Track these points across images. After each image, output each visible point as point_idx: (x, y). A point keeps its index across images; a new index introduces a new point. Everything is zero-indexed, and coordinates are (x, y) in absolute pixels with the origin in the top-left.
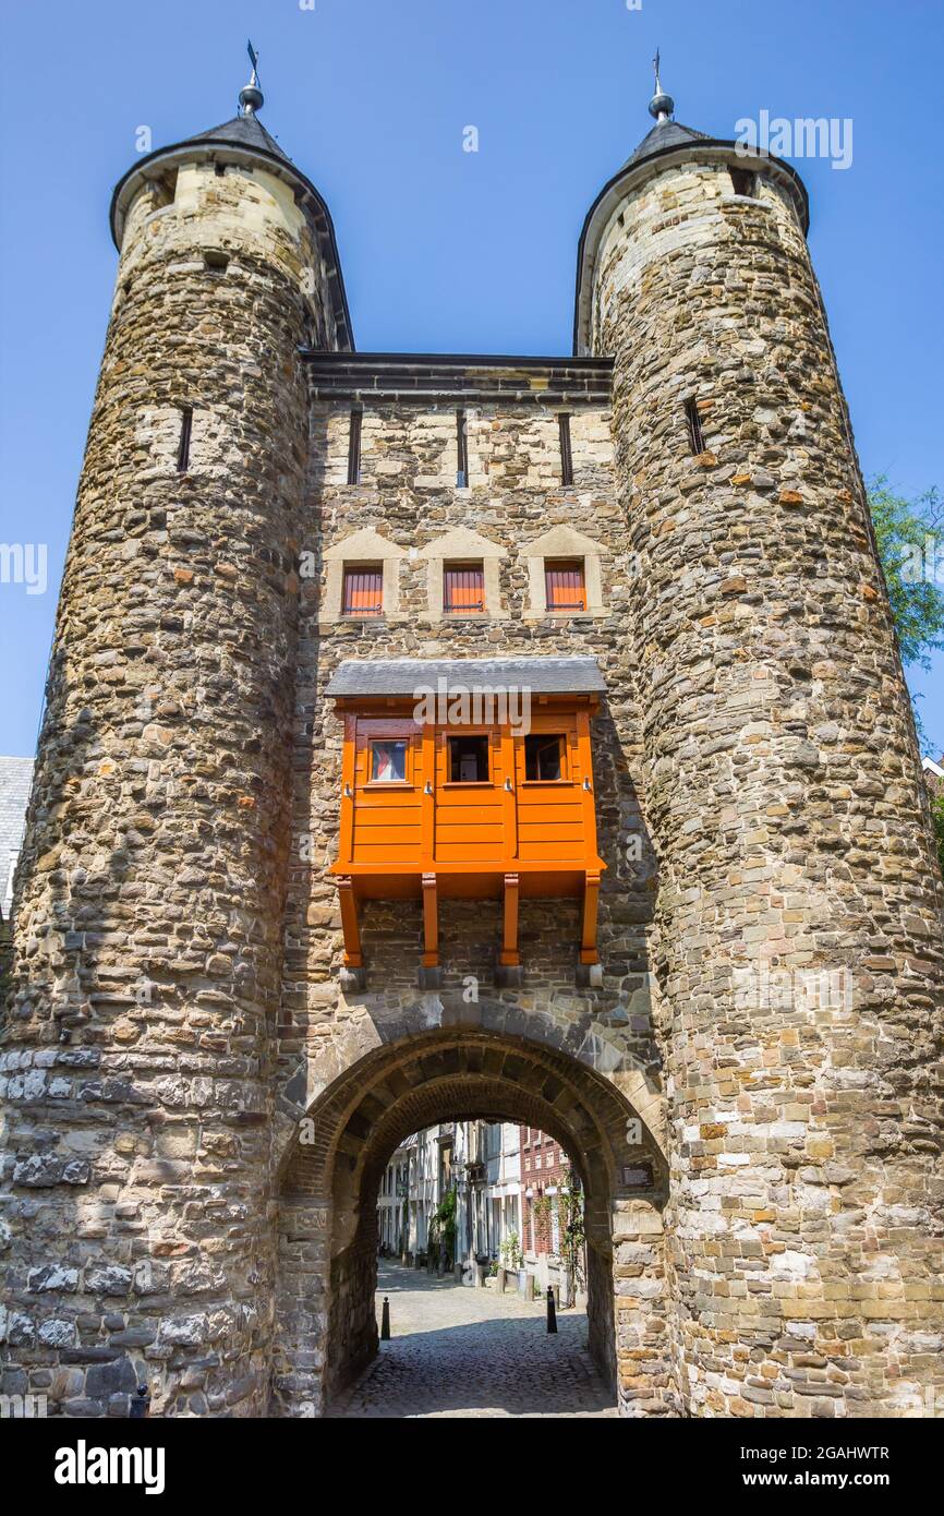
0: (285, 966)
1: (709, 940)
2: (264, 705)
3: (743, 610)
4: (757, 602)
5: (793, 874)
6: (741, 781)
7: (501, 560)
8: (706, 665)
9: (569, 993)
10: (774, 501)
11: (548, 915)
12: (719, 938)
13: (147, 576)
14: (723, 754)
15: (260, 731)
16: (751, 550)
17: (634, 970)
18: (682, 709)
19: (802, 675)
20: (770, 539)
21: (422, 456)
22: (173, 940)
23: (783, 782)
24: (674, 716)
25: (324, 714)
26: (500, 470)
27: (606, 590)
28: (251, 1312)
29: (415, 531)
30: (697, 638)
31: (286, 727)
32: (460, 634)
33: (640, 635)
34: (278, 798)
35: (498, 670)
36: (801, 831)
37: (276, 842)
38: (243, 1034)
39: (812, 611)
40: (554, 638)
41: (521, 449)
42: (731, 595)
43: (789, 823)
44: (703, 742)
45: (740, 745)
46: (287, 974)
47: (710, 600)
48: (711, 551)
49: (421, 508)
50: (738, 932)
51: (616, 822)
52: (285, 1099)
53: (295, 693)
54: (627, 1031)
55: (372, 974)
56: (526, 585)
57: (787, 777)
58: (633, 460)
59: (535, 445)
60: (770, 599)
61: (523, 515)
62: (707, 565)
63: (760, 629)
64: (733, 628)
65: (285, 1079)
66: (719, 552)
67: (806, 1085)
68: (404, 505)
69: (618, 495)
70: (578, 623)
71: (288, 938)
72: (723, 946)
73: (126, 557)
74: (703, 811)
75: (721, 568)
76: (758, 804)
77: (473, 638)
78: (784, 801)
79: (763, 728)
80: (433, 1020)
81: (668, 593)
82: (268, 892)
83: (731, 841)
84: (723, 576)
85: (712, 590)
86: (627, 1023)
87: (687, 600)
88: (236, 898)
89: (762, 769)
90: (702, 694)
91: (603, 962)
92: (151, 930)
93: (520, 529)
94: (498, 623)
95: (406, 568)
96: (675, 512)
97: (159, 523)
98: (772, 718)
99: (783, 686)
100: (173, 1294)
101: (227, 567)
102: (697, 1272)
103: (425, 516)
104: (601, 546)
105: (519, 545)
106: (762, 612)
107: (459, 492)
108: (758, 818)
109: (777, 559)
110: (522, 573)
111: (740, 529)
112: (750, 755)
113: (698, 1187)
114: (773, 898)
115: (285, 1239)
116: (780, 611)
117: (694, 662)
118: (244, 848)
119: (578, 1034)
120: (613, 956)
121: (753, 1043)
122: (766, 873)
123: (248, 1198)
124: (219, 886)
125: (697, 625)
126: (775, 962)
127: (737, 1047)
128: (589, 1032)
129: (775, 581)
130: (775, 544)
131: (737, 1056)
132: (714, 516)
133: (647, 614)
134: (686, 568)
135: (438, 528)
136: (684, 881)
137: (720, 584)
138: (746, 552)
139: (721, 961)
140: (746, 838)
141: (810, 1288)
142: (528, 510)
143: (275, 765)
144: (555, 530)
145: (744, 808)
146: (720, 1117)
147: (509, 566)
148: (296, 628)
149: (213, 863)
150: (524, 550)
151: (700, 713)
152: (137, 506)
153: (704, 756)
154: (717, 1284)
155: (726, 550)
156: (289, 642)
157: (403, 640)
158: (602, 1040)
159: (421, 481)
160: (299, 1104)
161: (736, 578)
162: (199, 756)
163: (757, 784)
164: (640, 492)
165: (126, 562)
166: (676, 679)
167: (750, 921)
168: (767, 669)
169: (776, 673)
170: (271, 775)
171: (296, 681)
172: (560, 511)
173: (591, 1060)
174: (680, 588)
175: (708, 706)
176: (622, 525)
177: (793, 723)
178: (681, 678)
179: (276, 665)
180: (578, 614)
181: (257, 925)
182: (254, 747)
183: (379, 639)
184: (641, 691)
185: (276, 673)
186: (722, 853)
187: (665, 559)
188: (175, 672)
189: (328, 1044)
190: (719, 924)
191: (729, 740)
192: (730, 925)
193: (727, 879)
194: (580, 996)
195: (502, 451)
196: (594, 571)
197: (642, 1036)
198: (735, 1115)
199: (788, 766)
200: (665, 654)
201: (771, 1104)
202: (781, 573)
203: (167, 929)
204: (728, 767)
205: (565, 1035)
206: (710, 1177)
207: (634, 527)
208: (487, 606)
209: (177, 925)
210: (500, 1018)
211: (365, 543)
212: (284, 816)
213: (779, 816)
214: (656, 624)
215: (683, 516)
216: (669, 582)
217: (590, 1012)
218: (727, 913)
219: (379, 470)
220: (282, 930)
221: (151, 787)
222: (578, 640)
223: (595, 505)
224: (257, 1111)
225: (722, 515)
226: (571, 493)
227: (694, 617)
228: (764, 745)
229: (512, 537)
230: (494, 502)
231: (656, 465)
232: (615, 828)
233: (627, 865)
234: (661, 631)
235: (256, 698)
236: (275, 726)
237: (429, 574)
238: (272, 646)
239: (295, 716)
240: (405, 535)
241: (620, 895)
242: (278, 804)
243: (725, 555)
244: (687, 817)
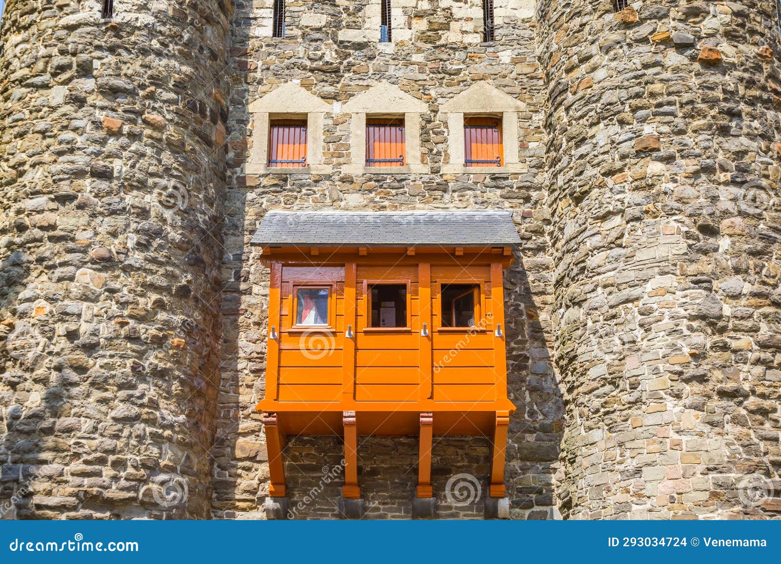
0: (214, 495)
1: (610, 478)
2: (193, 252)
3: (655, 167)
4: (669, 159)
5: (693, 419)
6: (646, 331)
7: (422, 115)
8: (617, 220)
10: (693, 58)
11: (460, 452)
12: (619, 477)
13: (75, 123)
14: (630, 305)
15: (189, 277)
16: (666, 108)
17: (539, 504)
18: (591, 262)
19: (709, 231)
20: (686, 97)
22: (108, 472)
23: (686, 332)
24: (583, 269)
25: (251, 261)
26: (422, 25)
27: (523, 146)
29: (339, 86)
30: (609, 194)
31: (214, 273)
32: (381, 187)
33: (554, 190)
34: (208, 340)
35: (417, 222)
36: (702, 379)
37: (206, 381)
39: (723, 169)
40: (471, 192)
42: (644, 152)
43: (690, 371)
44: (610, 293)
45: (646, 297)
46: (217, 504)
47: (623, 157)
48: (627, 109)
49: (345, 62)
50: (638, 471)
51: (526, 367)
53: (223, 242)
56: (445, 141)
57: (691, 329)
58: (554, 16)
60: (682, 157)
61: (445, 69)
62: (622, 123)
63: (671, 186)
64: (644, 185)
66: (634, 110)
68: (327, 58)
69: (538, 52)
70: (494, 178)
71: (217, 471)
72: (623, 484)
73: (53, 103)
74: (608, 358)
75: (636, 126)
76: (661, 353)
77: (394, 192)
78: (686, 350)
79: (669, 281)
81: (583, 149)
82: (198, 428)
83: (633, 387)
84: (637, 134)
85: (625, 148)
87: (601, 157)
88: (168, 433)
89: (666, 320)
90: (611, 248)
91: (511, 495)
92: (86, 462)
93: (441, 84)
94: (418, 177)
95: (330, 122)
96: (594, 69)
97: (85, 70)
98: (678, 272)
99: (691, 242)
101: (155, 117)
103: (349, 71)
104: (519, 103)
105: (440, 100)
106: (673, 169)
107: (382, 47)
108: (661, 367)
109: (692, 117)
110: (442, 128)
111: (657, 87)
112: (655, 306)
114: (672, 441)
116: (692, 169)
117: (604, 218)
118: (176, 386)
120: (520, 491)
122: (666, 417)
124: (151, 422)
125: (610, 181)
126: (672, 500)
129: (688, 139)
130: (691, 102)
132: (632, 74)
133: (561, 171)
134: (601, 125)
135: (361, 83)
136: (589, 423)
137: (633, 142)
138: (661, 110)
139: (621, 497)
140: (649, 384)
142: (449, 67)
143: (204, 311)
144: (475, 86)
145: (647, 357)
147: (429, 121)
148: (223, 178)
149: (145, 400)
150: (444, 106)
151: (609, 267)
152: (63, 52)
153: (611, 307)
155: (641, 108)
156: (217, 192)
157: (327, 193)
159: (345, 35)
161: (651, 135)
162: (131, 300)
163: (662, 333)
164: (559, 49)
165: (53, 109)
166: (587, 233)
167: (649, 462)
168: (676, 225)
169: (685, 229)
170: (200, 319)
171: (224, 230)
172: (480, 68)
174: (595, 145)
175: (616, 260)
176: (541, 82)
177: (699, 277)
178: (592, 232)
179: (205, 214)
180: (495, 169)
181: (188, 457)
182: (184, 292)
183: (304, 191)
184: (554, 245)
185: (205, 221)
186: (626, 398)
187: (581, 117)
188: (106, 219)
190: (620, 463)
191: (636, 292)
192: (631, 464)
193: (629, 422)
195: (424, 5)
196: (511, 128)
199: (692, 318)
200: (578, 210)
202: (695, 131)
203: (102, 461)
204: (634, 318)
207: (552, 84)
208: (408, 160)
209: (111, 458)
211: (290, 96)
212: (213, 357)
213: (680, 364)
214: (570, 180)
215: (600, 74)
216: (583, 140)
218: (628, 453)
220: (212, 462)
221: (85, 328)
222: (494, 195)
223: (515, 62)
225: (640, 73)
226: (491, 50)
227: (606, 174)
228: (669, 297)
229: (433, 93)
230: (417, 58)
231: (577, 21)
232: (524, 373)
233: (535, 407)
234: (575, 187)
235: (185, 245)
236: (203, 272)
237: (352, 128)
238: (201, 196)
239: (223, 263)
240: (329, 89)
241: (527, 435)
242: (207, 346)
243: (641, 113)
244: (592, 364)
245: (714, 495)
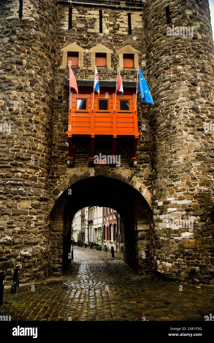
1: (166, 154)
2: (46, 89)
3: (179, 67)
4: (183, 65)
5: (191, 137)
6: (177, 112)
7: (111, 54)
8: (168, 82)
9: (128, 168)
12: (170, 153)
13: (11, 48)
14: (172, 106)
15: (45, 96)
16: (182, 51)
17: (145, 163)
18: (161, 94)
19: (195, 85)
20: (188, 47)
21: (89, 23)
22: (22, 150)
23: (189, 113)
24: (159, 96)
25: (62, 94)
26: (111, 28)
27: (140, 64)
28: (44, 248)
29: (88, 45)
30: (166, 75)
31: (52, 96)
32: (100, 74)
33: (149, 76)
34: (50, 115)
36: (193, 126)
37: (50, 127)
38: (41, 176)
39: (198, 68)
40: (125, 76)
41: (118, 23)
42: (177, 62)
43: (190, 124)
44: (167, 102)
45: (177, 103)
47: (170, 64)
48: (171, 51)
49: (89, 38)
50: (175, 152)
52: (52, 195)
53: (54, 88)
54: (143, 178)
55: (76, 163)
56: (118, 61)
58: (149, 26)
59: (121, 22)
60: (187, 64)
61: (118, 41)
62: (170, 55)
63: (184, 72)
64: (176, 72)
65: (53, 190)
66: (173, 51)
67: (192, 190)
68: (84, 37)
69: (144, 37)
70: (131, 72)
71: (53, 153)
72: (171, 155)
73: (4, 43)
74: (166, 121)
75: (174, 55)
76: (182, 118)
77: (103, 75)
78: (189, 118)
79: (184, 99)
80: (92, 175)
81: (158, 63)
82: (48, 139)
83: (174, 128)
84: (174, 58)
85: (171, 61)
86: (143, 177)
87: (163, 65)
88: (39, 140)
89: (183, 109)
90: (167, 90)
91: (137, 161)
92: (16, 147)
93: (117, 45)
94: (110, 71)
95: (85, 55)
96: (161, 40)
97: (14, 33)
98: (186, 96)
99: (190, 88)
100: (23, 244)
101: (35, 48)
102: (161, 238)
103: (90, 40)
104: (139, 51)
105: (116, 50)
106: (185, 68)
107: (100, 34)
108: (182, 122)
109: (190, 53)
110: (117, 58)
111: (180, 45)
112: (180, 106)
113: (162, 217)
114: (185, 143)
115: (52, 231)
116: (189, 68)
117: (165, 81)
118: (41, 127)
119: (130, 179)
121: (179, 180)
122: (183, 136)
123: (43, 220)
124: (34, 136)
125: (166, 71)
126: (185, 159)
127: (174, 181)
128: (133, 179)
129: (189, 60)
130: (189, 49)
131: (174, 183)
132: (173, 41)
133: (151, 70)
134: (164, 56)
135: (94, 44)
136: (160, 139)
137: (173, 60)
138: (181, 51)
139: (170, 159)
140: (179, 127)
141: (191, 241)
142: (119, 40)
143: (49, 105)
144: (126, 46)
145: (178, 120)
146: (169, 199)
147: (113, 55)
148: (54, 69)
149: (33, 130)
150: (118, 52)
151: (166, 95)
152: (7, 27)
153: (167, 106)
154: (166, 240)
155: (175, 51)
156: (53, 73)
157: (84, 74)
158: (136, 181)
159: (89, 30)
160: (56, 196)
161: (178, 58)
162: (28, 101)
163: (182, 113)
164: (151, 35)
166: (160, 86)
167: (179, 149)
168: (185, 83)
169: (188, 84)
170: (48, 108)
171: (55, 84)
172: (128, 41)
173: (133, 186)
174: (162, 61)
175: (168, 93)
176: (145, 46)
177: (192, 98)
178: (161, 86)
179: (50, 78)
180: (132, 70)
181: (45, 148)
182: (44, 100)
183: (78, 74)
185: (49, 80)
186: (171, 131)
187: (158, 54)
188: (21, 77)
189: (64, 181)
190: (170, 150)
191: (174, 102)
192: (173, 150)
193: (172, 138)
194: (131, 169)
195: (112, 23)
196: (136, 58)
197: (147, 180)
198: (173, 198)
199: (190, 109)
200: (157, 80)
201: (183, 195)
202: (190, 57)
203: (20, 147)
204: (174, 109)
205: (127, 179)
206: (165, 214)
207: (148, 46)
208: (108, 66)
209: (23, 146)
210: (110, 174)
211: (73, 47)
212: (52, 120)
213: (187, 122)
214: (154, 72)
215: (163, 41)
216: (158, 60)
217: (133, 173)
218: (172, 147)
219: (77, 26)
220: (52, 150)
221: (15, 108)
222: (132, 77)
223: (137, 40)
224: (45, 197)
225: (175, 41)
226: (131, 36)
227: (165, 69)
228: (184, 103)
229: (114, 48)
230: (110, 38)
231: (156, 27)
232: (140, 126)
233: (144, 136)
234: (156, 73)
235: (44, 86)
236: (49, 95)
237: (91, 56)
238: (48, 73)
239: (55, 94)
240: (85, 45)
241: (141, 144)
242: (50, 117)
243: (175, 52)
244: (162, 122)
245: (196, 158)
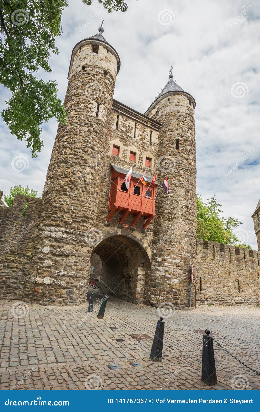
1: (168, 230)
3: (181, 179)
4: (183, 178)
5: (183, 223)
6: (177, 206)
7: (139, 154)
8: (174, 186)
9: (140, 233)
10: (188, 162)
12: (170, 230)
13: (89, 137)
14: (175, 201)
17: (150, 231)
19: (188, 192)
20: (187, 168)
21: (128, 129)
22: (88, 211)
23: (184, 208)
26: (141, 137)
27: (154, 166)
29: (126, 143)
30: (173, 180)
32: (131, 165)
36: (185, 216)
39: (190, 182)
40: (146, 171)
41: (145, 135)
42: (180, 175)
43: (184, 215)
44: (171, 198)
45: (178, 200)
49: (128, 139)
50: (174, 230)
54: (148, 241)
55: (111, 224)
56: (143, 160)
58: (164, 145)
59: (147, 135)
60: (185, 178)
61: (143, 147)
62: (176, 169)
63: (183, 183)
64: (179, 181)
66: (179, 167)
67: (181, 255)
68: (125, 137)
70: (150, 170)
73: (85, 131)
74: (170, 209)
75: (178, 170)
76: (180, 210)
78: (183, 211)
79: (182, 199)
80: (119, 234)
83: (174, 215)
84: (179, 172)
85: (177, 174)
87: (172, 174)
89: (181, 205)
90: (173, 190)
91: (146, 229)
92: (85, 209)
93: (143, 150)
94: (138, 166)
95: (124, 150)
97: (92, 126)
99: (185, 193)
100: (81, 278)
101: (102, 140)
102: (157, 281)
103: (128, 141)
104: (155, 158)
106: (184, 180)
107: (134, 139)
108: (179, 213)
109: (187, 172)
110: (142, 158)
111: (183, 165)
112: (179, 202)
113: (160, 268)
114: (180, 226)
116: (186, 181)
117: (171, 184)
119: (141, 240)
120: (148, 229)
121: (174, 247)
122: (180, 221)
124: (95, 202)
126: (179, 235)
127: (171, 247)
128: (143, 240)
131: (171, 249)
135: (130, 144)
136: (164, 219)
138: (183, 169)
140: (177, 215)
141: (177, 284)
144: (148, 152)
145: (177, 210)
146: (166, 258)
147: (140, 156)
149: (95, 198)
150: (143, 154)
152: (88, 121)
153: (171, 200)
154: (161, 283)
157: (121, 163)
158: (144, 242)
159: (128, 134)
161: (181, 173)
163: (180, 207)
165: (84, 132)
167: (176, 228)
168: (184, 189)
172: (149, 149)
173: (142, 245)
174: (171, 171)
175: (173, 193)
176: (158, 155)
177: (186, 199)
180: (150, 168)
183: (118, 162)
186: (173, 217)
188: (93, 159)
191: (176, 199)
193: (173, 221)
194: (142, 234)
195: (141, 134)
196: (153, 162)
197: (150, 242)
198: (169, 258)
199: (185, 206)
201: (175, 257)
202: (187, 175)
203: (88, 209)
204: (176, 203)
205: (139, 240)
206: (163, 266)
208: (136, 162)
210: (130, 235)
211: (117, 142)
213: (182, 213)
217: (143, 237)
219: (121, 129)
221: (87, 180)
222: (149, 173)
223: (154, 150)
225: (180, 162)
226: (151, 146)
227: (173, 177)
228: (182, 201)
229: (141, 151)
230: (140, 143)
231: (169, 148)
237: (128, 152)
240: (124, 143)
243: (179, 168)
244: (167, 209)
245: (185, 236)
